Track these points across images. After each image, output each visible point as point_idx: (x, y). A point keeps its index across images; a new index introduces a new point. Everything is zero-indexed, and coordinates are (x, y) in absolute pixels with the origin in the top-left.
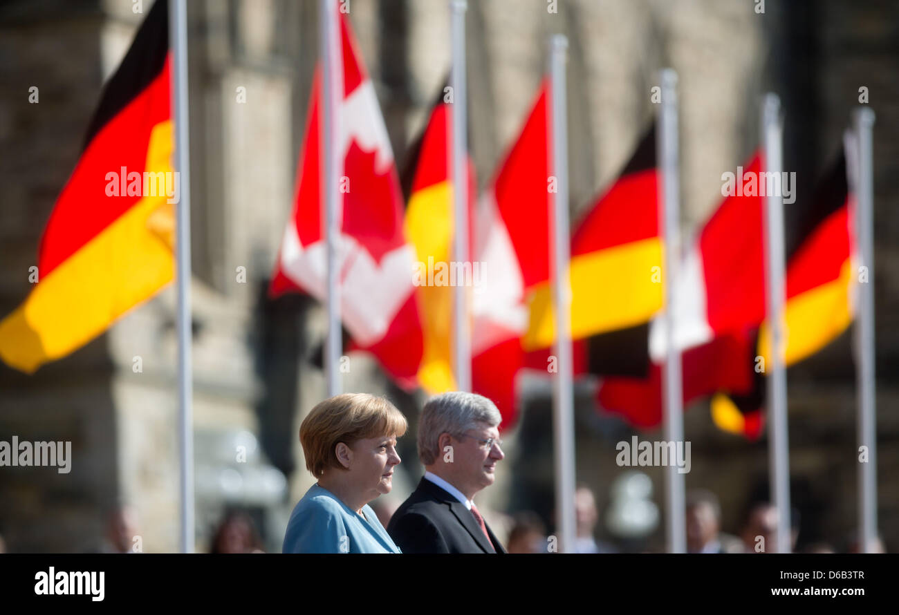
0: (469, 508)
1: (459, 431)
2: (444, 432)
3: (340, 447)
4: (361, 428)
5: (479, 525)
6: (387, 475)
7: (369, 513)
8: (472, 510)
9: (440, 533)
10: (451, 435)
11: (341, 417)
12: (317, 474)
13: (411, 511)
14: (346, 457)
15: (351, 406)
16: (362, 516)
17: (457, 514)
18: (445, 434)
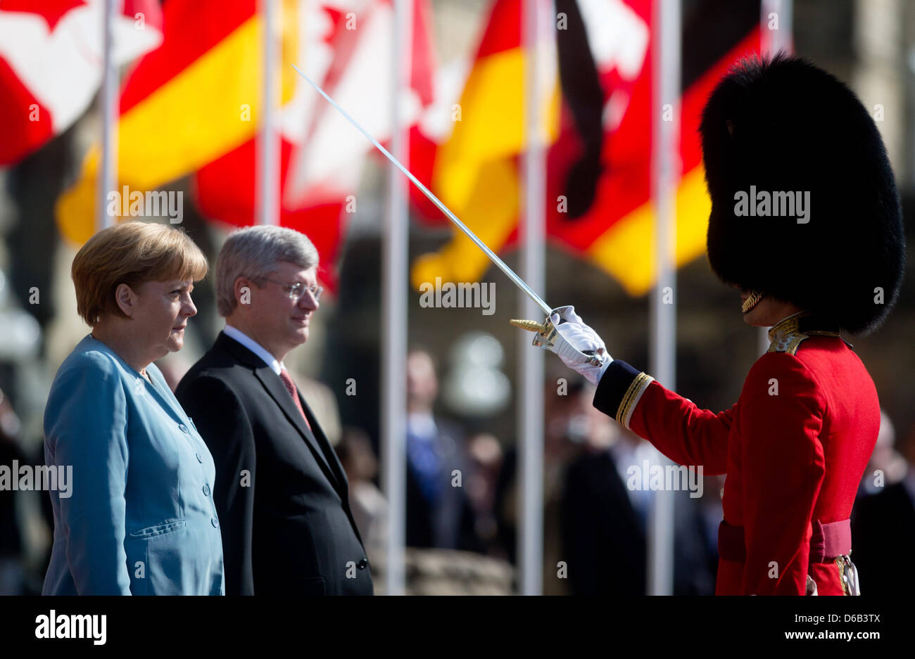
0: (278, 373)
1: (257, 274)
2: (241, 275)
3: (122, 289)
4: (150, 268)
5: (290, 394)
6: (178, 328)
7: (155, 374)
8: (282, 375)
9: (241, 403)
10: (249, 279)
11: (125, 252)
12: (90, 321)
13: (205, 374)
14: (128, 302)
15: (138, 239)
16: (146, 377)
17: (263, 380)
18: (241, 279)
